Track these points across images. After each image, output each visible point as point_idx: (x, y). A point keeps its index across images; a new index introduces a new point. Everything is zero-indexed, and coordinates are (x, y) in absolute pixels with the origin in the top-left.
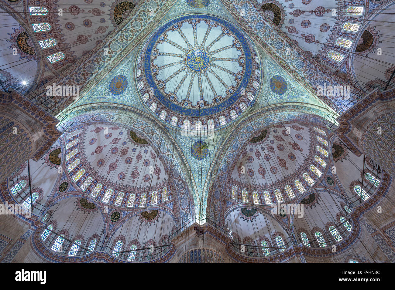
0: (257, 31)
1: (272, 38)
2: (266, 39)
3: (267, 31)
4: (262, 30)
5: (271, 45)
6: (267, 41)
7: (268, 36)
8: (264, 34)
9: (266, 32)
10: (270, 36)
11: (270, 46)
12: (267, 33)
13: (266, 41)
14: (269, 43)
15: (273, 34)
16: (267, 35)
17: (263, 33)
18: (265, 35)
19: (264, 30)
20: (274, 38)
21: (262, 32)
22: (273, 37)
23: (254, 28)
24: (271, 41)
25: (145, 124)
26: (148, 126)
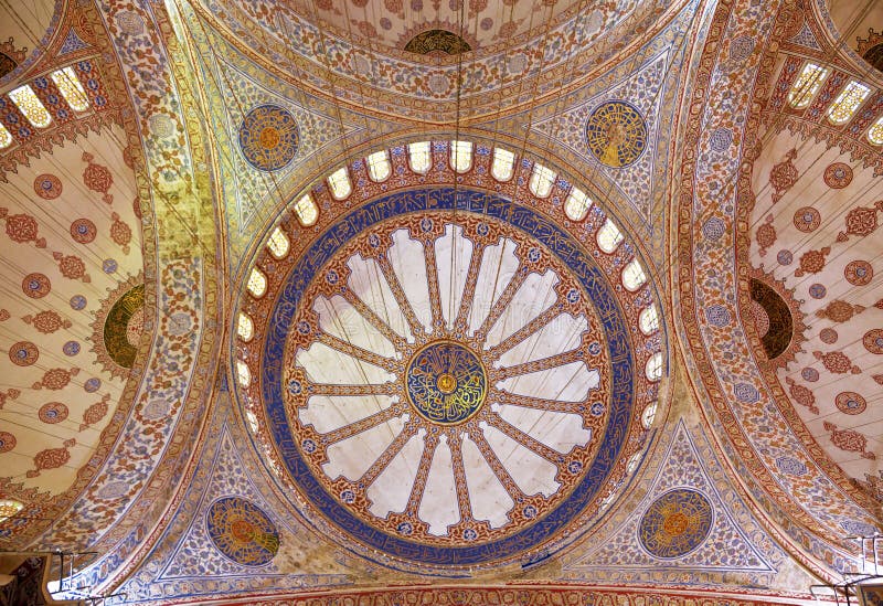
0: (703, 322)
1: (736, 366)
2: (716, 357)
3: (733, 342)
4: (721, 331)
5: (725, 379)
6: (719, 364)
7: (728, 355)
8: (721, 343)
9: (728, 343)
10: (734, 358)
11: (720, 379)
12: (728, 347)
13: (714, 363)
14: (719, 370)
15: (744, 360)
16: (726, 350)
17: (717, 340)
18: (721, 347)
19: (724, 333)
20: (744, 370)
21: (717, 334)
22: (742, 366)
23: (701, 311)
24: (730, 370)
25: (198, 298)
26: (193, 313)
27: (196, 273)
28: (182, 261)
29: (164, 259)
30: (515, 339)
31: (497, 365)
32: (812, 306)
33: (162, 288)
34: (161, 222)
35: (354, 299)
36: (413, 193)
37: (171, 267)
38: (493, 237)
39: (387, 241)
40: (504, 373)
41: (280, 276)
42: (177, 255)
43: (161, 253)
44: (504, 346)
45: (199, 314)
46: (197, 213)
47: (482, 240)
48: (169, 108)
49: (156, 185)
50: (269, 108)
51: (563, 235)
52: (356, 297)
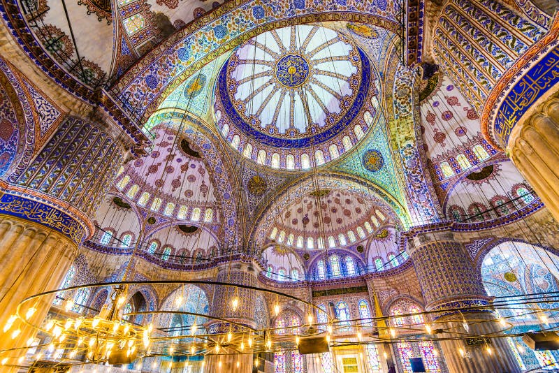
25: (395, 104)
26: (397, 98)
27: (397, 113)
28: (403, 116)
29: (411, 115)
30: (269, 97)
31: (274, 85)
32: (179, 155)
33: (411, 104)
34: (412, 128)
35: (336, 95)
36: (320, 142)
37: (408, 113)
38: (288, 132)
39: (327, 121)
40: (270, 82)
41: (367, 105)
42: (405, 118)
43: (412, 117)
44: (273, 93)
45: (395, 99)
46: (397, 135)
47: (292, 129)
48: (408, 170)
49: (414, 142)
50: (373, 171)
51: (263, 143)
52: (336, 96)
